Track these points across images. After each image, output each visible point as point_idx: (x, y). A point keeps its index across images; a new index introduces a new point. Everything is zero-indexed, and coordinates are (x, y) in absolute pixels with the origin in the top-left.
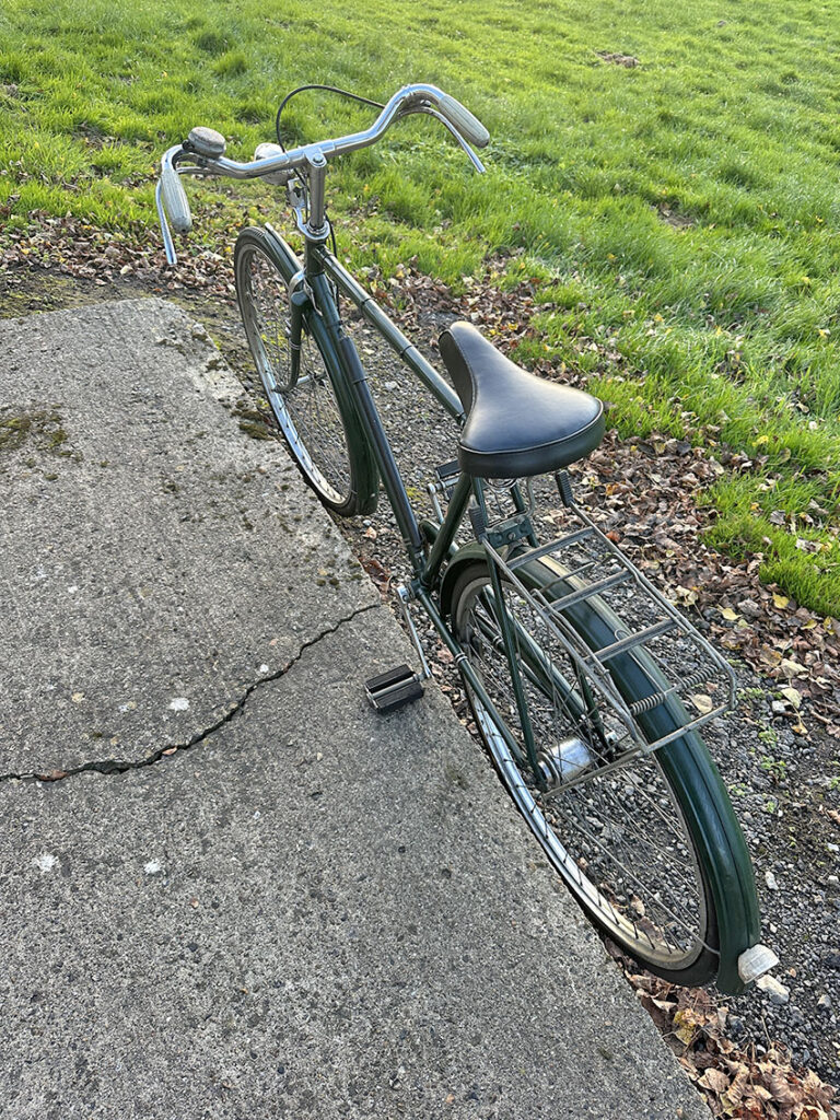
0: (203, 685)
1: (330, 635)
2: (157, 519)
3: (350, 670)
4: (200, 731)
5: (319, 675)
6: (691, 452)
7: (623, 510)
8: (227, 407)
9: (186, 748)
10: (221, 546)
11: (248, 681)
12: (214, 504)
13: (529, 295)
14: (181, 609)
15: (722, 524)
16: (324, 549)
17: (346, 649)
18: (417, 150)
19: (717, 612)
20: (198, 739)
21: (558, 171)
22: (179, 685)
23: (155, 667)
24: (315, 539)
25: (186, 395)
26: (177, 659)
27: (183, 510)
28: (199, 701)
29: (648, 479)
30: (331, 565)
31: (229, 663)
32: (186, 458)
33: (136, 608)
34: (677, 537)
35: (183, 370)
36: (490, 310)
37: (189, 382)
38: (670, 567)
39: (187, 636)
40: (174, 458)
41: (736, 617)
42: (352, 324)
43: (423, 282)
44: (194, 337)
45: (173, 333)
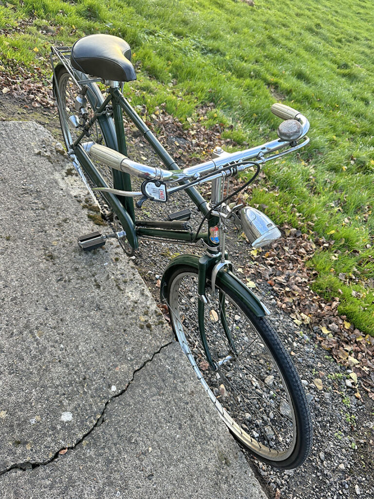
0: (80, 402)
1: (149, 363)
2: (43, 280)
3: (162, 388)
4: (80, 436)
5: (144, 392)
6: (301, 236)
7: (274, 267)
8: (79, 202)
9: (72, 448)
10: (83, 300)
11: (105, 398)
12: (76, 269)
13: (218, 132)
14: (62, 346)
15: (320, 281)
16: (142, 303)
17: (159, 373)
18: (158, 36)
19: (319, 328)
20: (79, 442)
21: (225, 60)
22: (66, 402)
23: (50, 389)
24: (135, 296)
25: (55, 191)
26: (62, 383)
27: (58, 273)
28: (78, 414)
29: (283, 249)
30: (146, 314)
31: (93, 385)
32: (58, 236)
33: (35, 345)
34: (299, 284)
35: (52, 174)
36: (202, 139)
37: (56, 183)
38: (297, 301)
39: (67, 366)
40: (51, 236)
41: (328, 332)
42: (133, 140)
43: (169, 119)
44: (57, 152)
45: (44, 147)
